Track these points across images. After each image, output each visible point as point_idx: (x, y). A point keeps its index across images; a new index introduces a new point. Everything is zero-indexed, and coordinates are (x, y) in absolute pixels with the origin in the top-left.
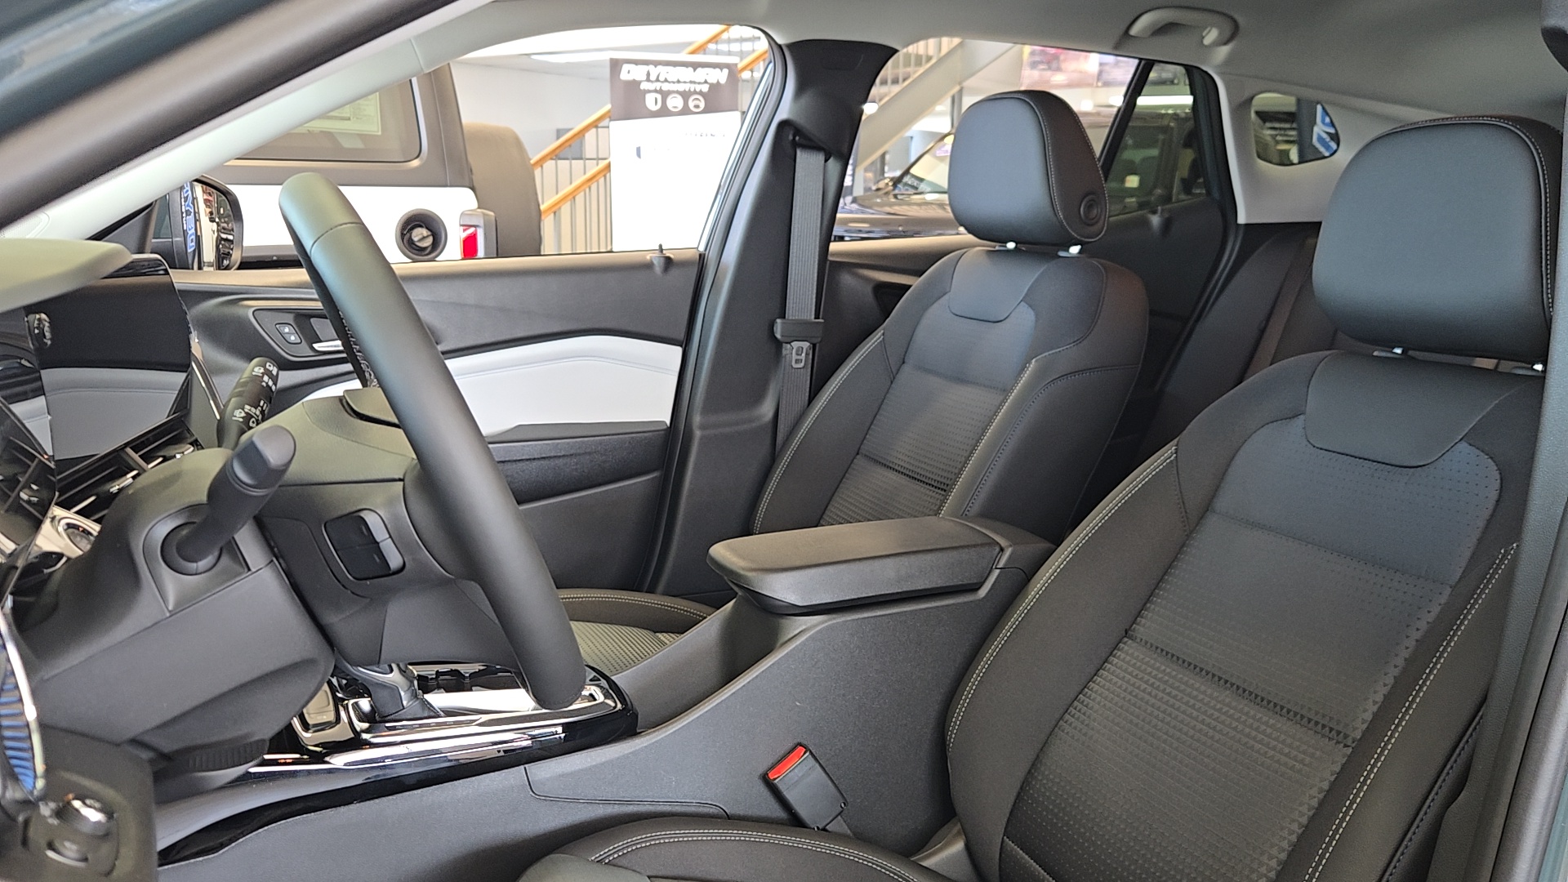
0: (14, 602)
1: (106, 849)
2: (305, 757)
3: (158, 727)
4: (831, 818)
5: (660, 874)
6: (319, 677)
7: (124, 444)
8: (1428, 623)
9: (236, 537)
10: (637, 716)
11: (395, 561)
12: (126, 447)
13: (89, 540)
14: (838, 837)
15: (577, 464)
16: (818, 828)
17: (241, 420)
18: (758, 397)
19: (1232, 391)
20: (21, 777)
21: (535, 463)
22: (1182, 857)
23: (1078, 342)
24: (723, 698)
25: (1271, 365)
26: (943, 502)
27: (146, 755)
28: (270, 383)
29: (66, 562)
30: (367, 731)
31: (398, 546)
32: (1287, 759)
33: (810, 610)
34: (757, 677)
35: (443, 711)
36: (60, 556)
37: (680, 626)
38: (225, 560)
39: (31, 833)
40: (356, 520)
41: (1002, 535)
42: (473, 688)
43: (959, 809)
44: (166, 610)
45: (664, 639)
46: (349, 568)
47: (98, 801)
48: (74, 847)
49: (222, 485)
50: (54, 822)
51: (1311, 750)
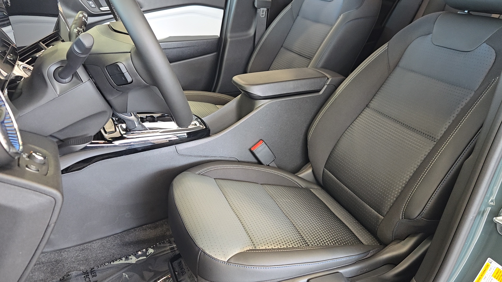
0: (8, 92)
1: (44, 168)
2: (106, 142)
3: (58, 132)
4: (271, 162)
5: (218, 178)
6: (108, 117)
7: (39, 41)
8: (466, 103)
9: (77, 71)
10: (210, 130)
11: (129, 79)
12: (40, 42)
13: (30, 72)
14: (273, 168)
15: (189, 50)
16: (267, 165)
17: (76, 32)
18: (249, 28)
19: (408, 26)
20: (15, 146)
21: (175, 49)
22: (379, 174)
23: (357, 8)
24: (237, 125)
25: (422, 16)
26: (309, 63)
27: (55, 140)
28: (85, 20)
29: (24, 79)
30: (125, 134)
31: (131, 75)
32: (415, 146)
33: (265, 98)
34: (248, 119)
35: (149, 128)
36: (22, 77)
37: (223, 103)
38: (74, 79)
39: (20, 162)
40: (115, 66)
41: (328, 74)
42: (158, 121)
43: (311, 160)
44: (57, 94)
45: (218, 107)
46: (115, 82)
47: (41, 153)
48: (34, 167)
49: (70, 54)
50: (28, 159)
51: (423, 143)
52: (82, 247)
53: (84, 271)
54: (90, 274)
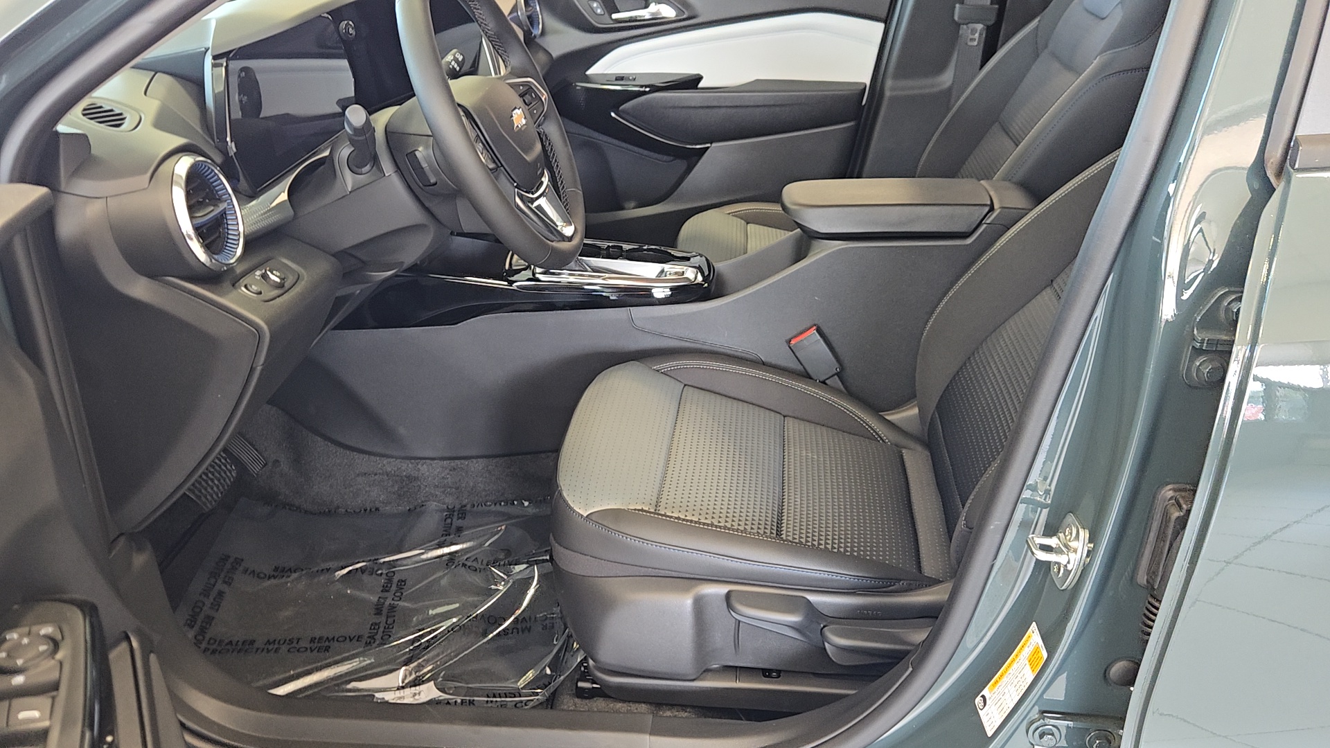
1: (275, 292)
4: (830, 376)
5: (694, 385)
14: (834, 390)
15: (790, 112)
16: (819, 381)
18: (941, 67)
24: (762, 287)
31: (433, 171)
34: (787, 276)
35: (591, 269)
38: (375, 168)
39: (242, 280)
43: (919, 392)
44: (347, 190)
48: (256, 288)
50: (258, 278)
52: (453, 464)
53: (449, 507)
54: (456, 514)
